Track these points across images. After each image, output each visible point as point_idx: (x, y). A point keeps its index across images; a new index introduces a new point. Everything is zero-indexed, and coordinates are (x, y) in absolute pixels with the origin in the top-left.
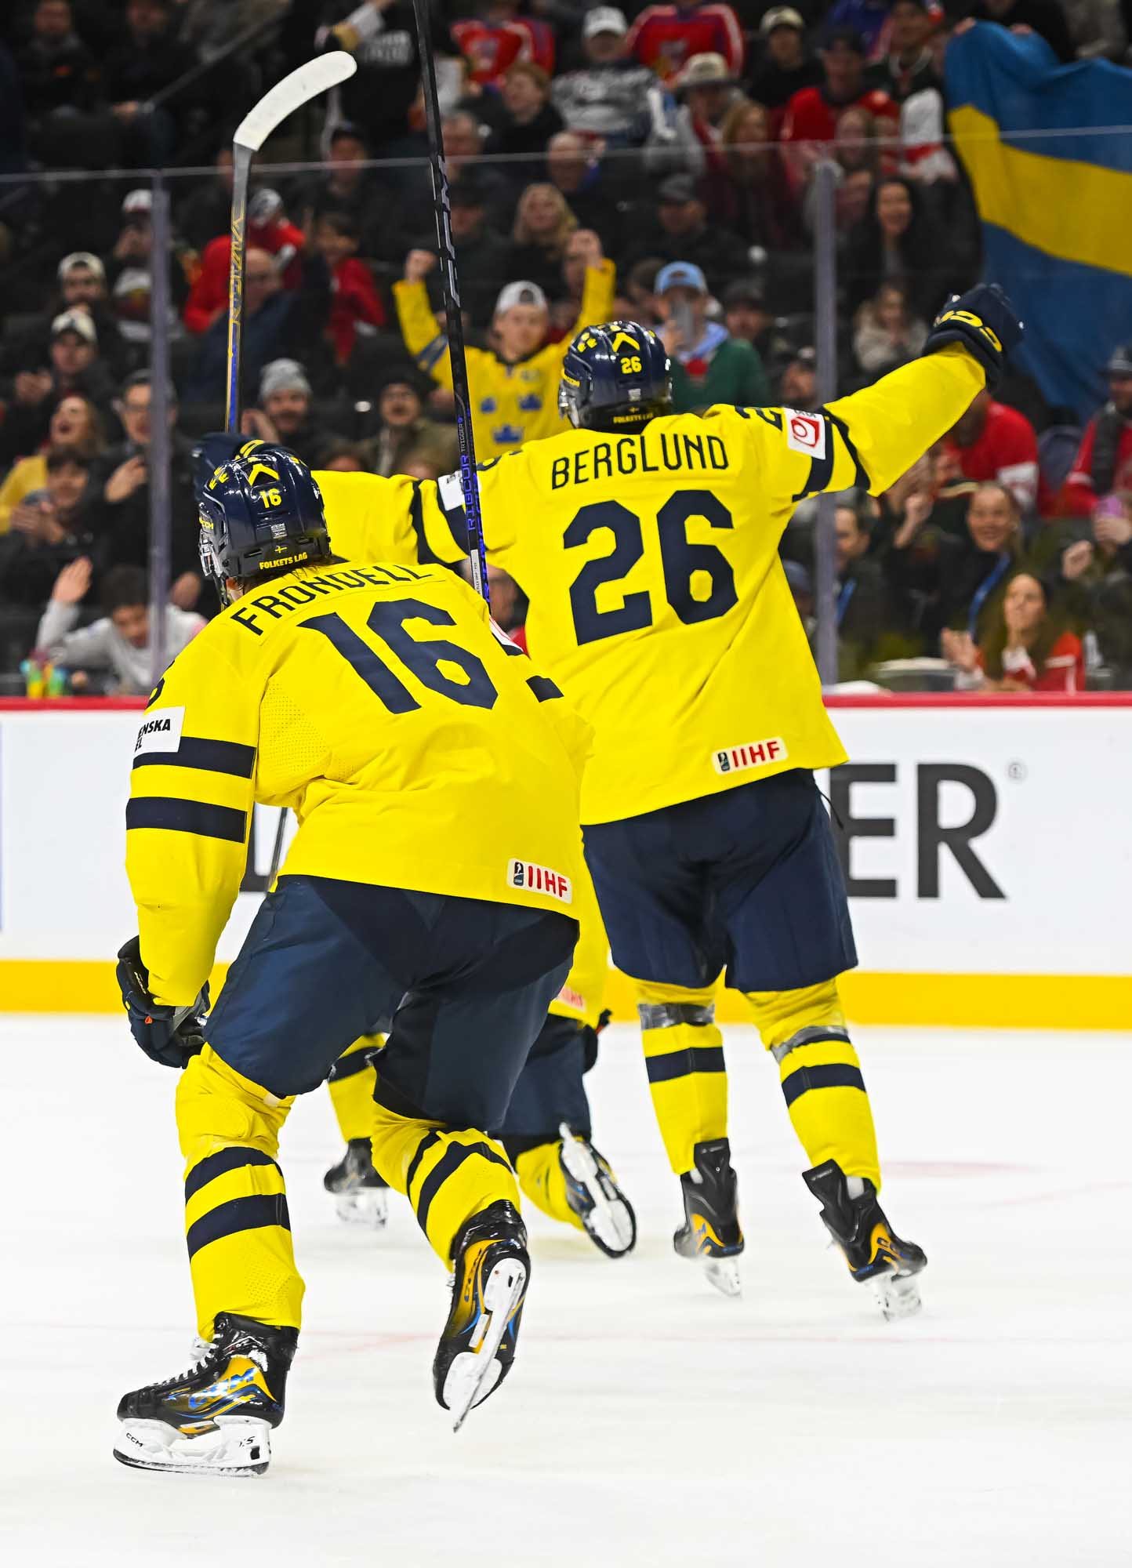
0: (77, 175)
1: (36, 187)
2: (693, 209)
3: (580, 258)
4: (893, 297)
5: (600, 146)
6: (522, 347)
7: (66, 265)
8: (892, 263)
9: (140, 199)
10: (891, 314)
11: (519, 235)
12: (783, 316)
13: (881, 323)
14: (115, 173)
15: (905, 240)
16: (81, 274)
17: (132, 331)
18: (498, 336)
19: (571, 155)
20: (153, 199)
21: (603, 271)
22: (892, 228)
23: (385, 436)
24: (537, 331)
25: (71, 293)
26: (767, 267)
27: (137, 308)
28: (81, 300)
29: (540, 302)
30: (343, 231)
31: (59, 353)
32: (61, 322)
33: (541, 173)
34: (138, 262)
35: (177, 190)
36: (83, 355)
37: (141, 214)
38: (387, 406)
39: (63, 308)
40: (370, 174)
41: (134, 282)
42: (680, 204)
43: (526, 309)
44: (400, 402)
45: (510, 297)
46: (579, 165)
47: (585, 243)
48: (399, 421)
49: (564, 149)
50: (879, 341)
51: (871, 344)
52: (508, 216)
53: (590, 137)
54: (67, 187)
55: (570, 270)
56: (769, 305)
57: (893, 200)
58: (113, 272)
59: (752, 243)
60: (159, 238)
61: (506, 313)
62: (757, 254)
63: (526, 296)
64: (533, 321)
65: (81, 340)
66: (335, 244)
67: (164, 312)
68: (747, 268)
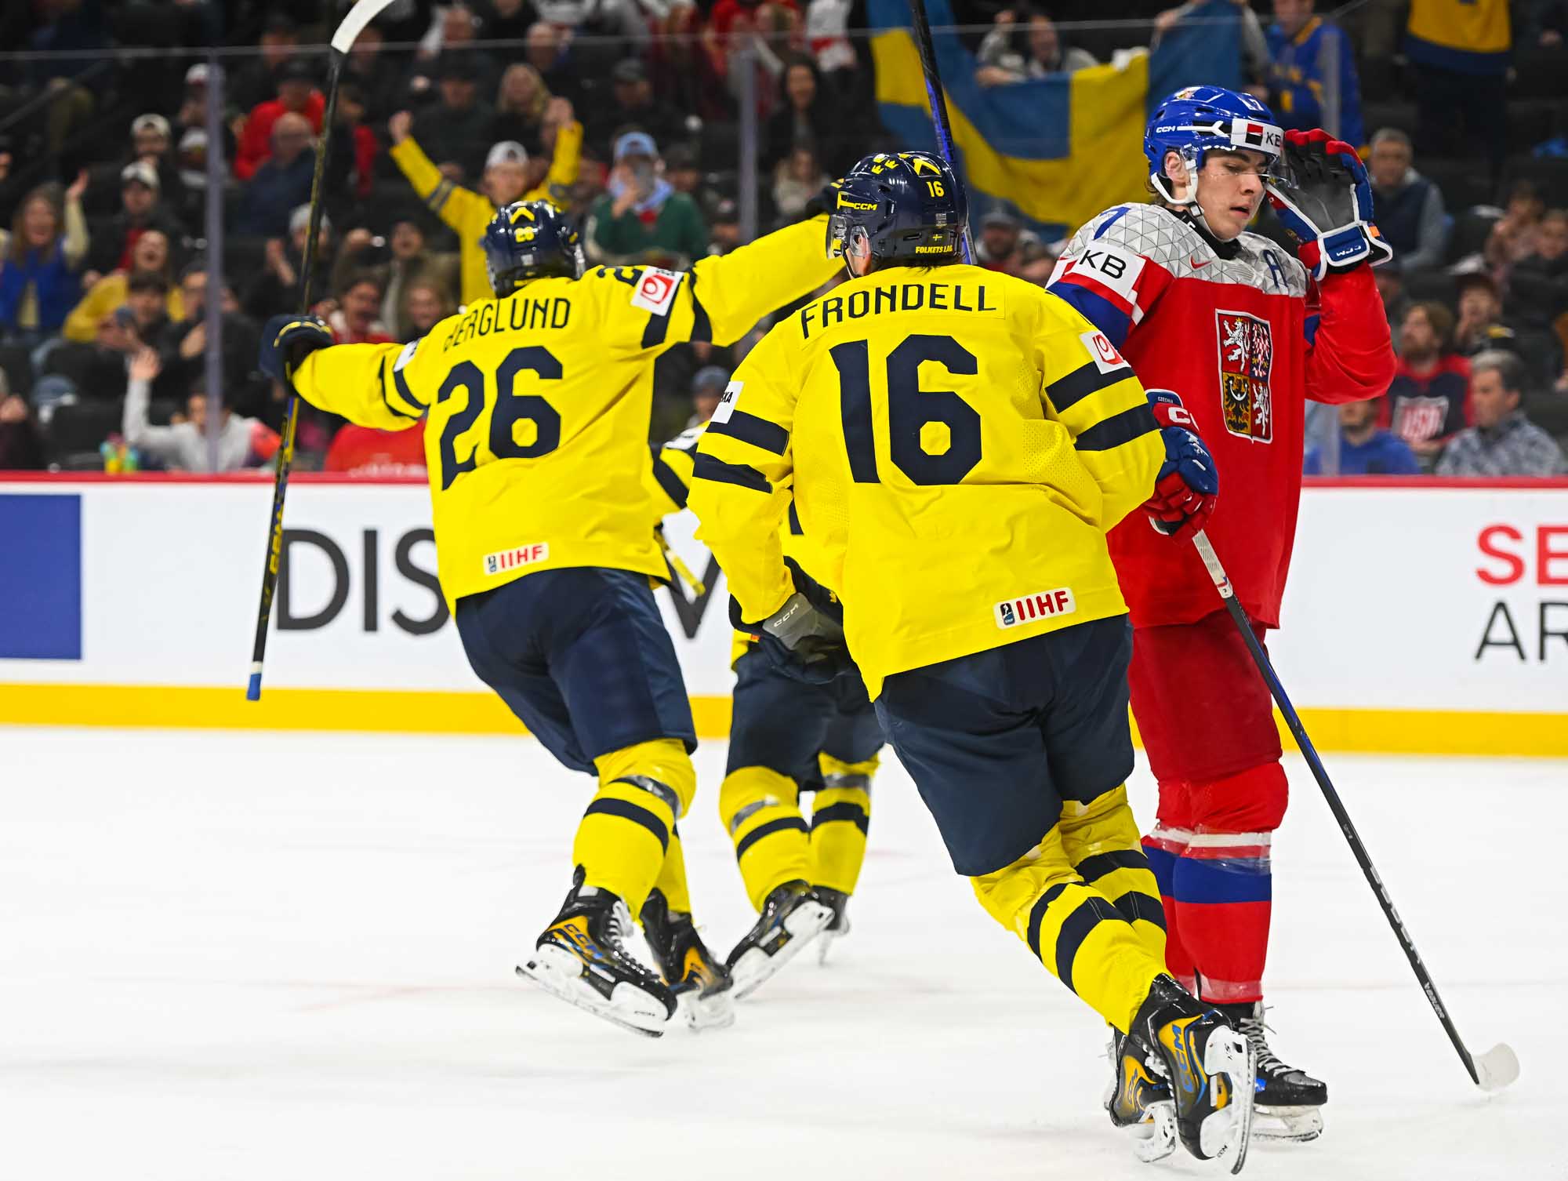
0: (147, 52)
1: (114, 62)
2: (643, 87)
3: (555, 125)
4: (804, 158)
5: (568, 36)
6: (510, 195)
7: (139, 125)
8: (801, 129)
9: (198, 73)
10: (802, 170)
11: (503, 105)
12: (714, 172)
13: (794, 176)
14: (178, 52)
15: (812, 111)
16: (150, 133)
17: (193, 179)
18: (489, 186)
19: (546, 42)
20: (211, 73)
21: (572, 131)
22: (801, 102)
23: (396, 265)
24: (521, 182)
25: (142, 148)
26: (702, 134)
27: (196, 160)
28: (150, 153)
29: (522, 158)
30: (355, 100)
31: (129, 198)
32: (129, 172)
33: (521, 56)
34: (198, 124)
35: (230, 66)
36: (147, 199)
37: (200, 85)
38: (397, 240)
39: (135, 158)
40: (384, 55)
41: (195, 139)
42: (630, 84)
43: (512, 165)
44: (407, 238)
45: (499, 155)
46: (552, 50)
47: (559, 110)
48: (407, 253)
49: (541, 36)
50: (794, 192)
51: (790, 195)
52: (492, 91)
53: (559, 28)
54: (140, 62)
55: (546, 136)
56: (703, 164)
57: (800, 79)
58: (177, 133)
59: (687, 112)
60: (214, 106)
61: (497, 169)
62: (694, 123)
63: (511, 155)
64: (517, 173)
65: (145, 186)
66: (352, 110)
67: (217, 163)
68: (685, 135)
